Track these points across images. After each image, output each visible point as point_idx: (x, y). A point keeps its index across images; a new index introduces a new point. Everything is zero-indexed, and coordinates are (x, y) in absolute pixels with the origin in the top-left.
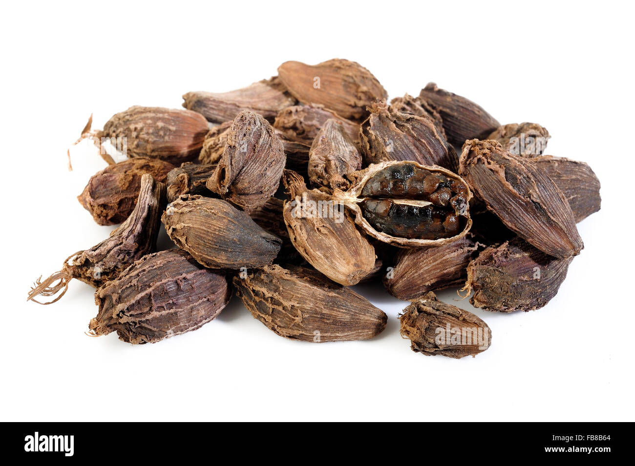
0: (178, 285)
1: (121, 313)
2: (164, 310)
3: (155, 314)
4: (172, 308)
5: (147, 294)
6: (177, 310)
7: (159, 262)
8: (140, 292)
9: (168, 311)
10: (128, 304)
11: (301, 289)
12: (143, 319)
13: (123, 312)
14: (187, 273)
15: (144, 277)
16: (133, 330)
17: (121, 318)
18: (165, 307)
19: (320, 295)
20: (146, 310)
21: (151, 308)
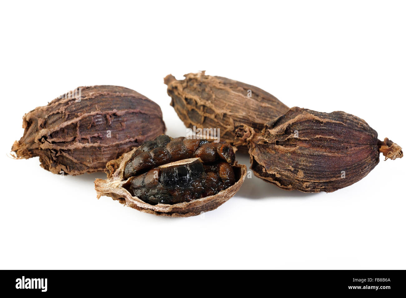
0: (107, 119)
1: (43, 138)
2: (88, 143)
3: (79, 145)
4: (97, 142)
5: (72, 124)
6: (102, 145)
7: (91, 94)
8: (66, 121)
9: (91, 145)
10: (52, 130)
11: (234, 98)
12: (64, 148)
13: (45, 137)
14: (118, 109)
15: (73, 106)
16: (54, 159)
17: (43, 143)
18: (90, 140)
19: (253, 104)
20: (70, 139)
21: (75, 138)
